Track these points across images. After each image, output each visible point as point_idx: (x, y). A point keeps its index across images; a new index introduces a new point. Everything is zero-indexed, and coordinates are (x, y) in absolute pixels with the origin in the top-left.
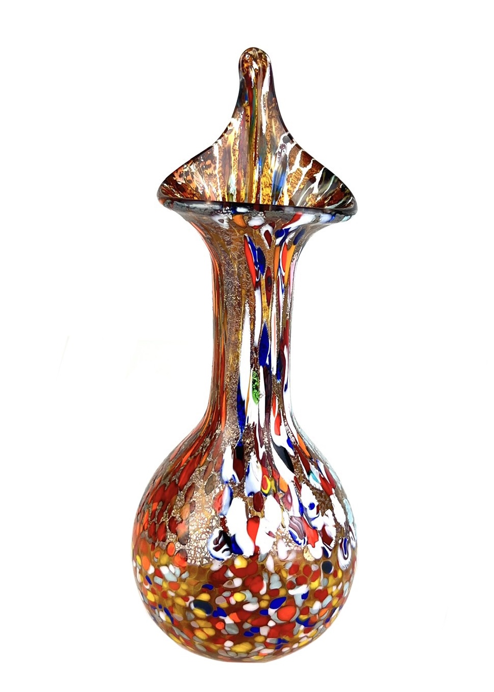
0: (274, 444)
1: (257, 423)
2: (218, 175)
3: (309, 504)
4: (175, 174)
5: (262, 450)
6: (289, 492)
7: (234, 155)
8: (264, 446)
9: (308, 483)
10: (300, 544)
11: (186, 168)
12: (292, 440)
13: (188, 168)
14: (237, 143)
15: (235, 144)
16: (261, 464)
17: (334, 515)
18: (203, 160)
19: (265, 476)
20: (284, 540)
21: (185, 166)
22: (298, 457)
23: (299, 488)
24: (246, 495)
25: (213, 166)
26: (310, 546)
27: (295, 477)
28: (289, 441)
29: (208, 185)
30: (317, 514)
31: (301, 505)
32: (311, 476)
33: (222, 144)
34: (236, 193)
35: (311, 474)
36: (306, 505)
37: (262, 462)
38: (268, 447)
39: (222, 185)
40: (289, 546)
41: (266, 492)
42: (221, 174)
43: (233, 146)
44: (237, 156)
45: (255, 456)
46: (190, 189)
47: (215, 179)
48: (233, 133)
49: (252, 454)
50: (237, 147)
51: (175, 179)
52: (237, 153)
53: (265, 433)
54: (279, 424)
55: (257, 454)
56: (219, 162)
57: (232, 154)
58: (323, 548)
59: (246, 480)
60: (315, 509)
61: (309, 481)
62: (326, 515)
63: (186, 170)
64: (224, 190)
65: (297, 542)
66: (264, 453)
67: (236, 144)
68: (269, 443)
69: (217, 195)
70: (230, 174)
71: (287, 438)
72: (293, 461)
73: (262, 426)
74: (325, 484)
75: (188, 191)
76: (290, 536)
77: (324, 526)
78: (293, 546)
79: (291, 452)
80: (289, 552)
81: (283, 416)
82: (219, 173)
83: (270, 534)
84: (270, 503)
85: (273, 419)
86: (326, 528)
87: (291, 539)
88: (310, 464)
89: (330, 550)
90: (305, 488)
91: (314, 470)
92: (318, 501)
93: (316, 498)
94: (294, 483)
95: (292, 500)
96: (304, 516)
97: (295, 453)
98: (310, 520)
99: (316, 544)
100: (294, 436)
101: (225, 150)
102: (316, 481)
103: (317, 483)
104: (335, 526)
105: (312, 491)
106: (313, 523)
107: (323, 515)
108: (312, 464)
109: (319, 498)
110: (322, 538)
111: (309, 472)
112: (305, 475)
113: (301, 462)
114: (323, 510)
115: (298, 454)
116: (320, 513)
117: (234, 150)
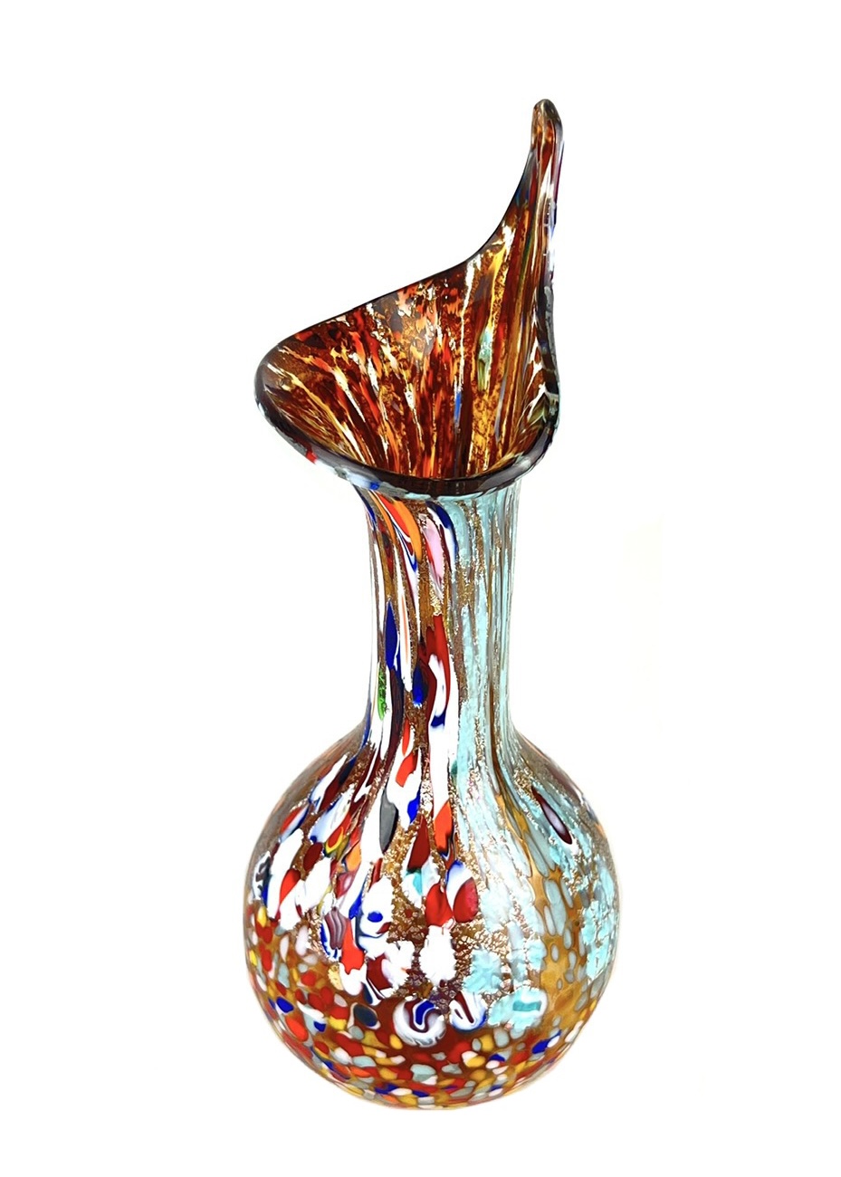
0: (384, 792)
1: (377, 747)
2: (463, 320)
3: (371, 911)
4: (401, 294)
5: (364, 790)
6: (353, 874)
7: (496, 293)
8: (370, 787)
9: (396, 883)
10: (329, 954)
11: (421, 290)
12: (427, 807)
13: (424, 290)
14: (505, 273)
15: (500, 274)
16: (350, 808)
17: (417, 955)
18: (447, 286)
19: (342, 828)
20: (310, 931)
21: (421, 286)
22: (411, 837)
23: (375, 876)
24: (309, 836)
25: (459, 301)
26: (342, 967)
27: (381, 860)
28: (414, 807)
29: (444, 332)
30: (378, 933)
31: (359, 902)
32: (412, 876)
33: (482, 266)
34: (491, 362)
35: (416, 874)
36: (367, 909)
37: (354, 807)
38: (375, 793)
39: (468, 340)
40: (313, 945)
41: (329, 850)
42: (468, 320)
43: (498, 277)
44: (501, 296)
45: (353, 791)
46: (412, 328)
47: (457, 325)
48: (501, 253)
49: (352, 786)
50: (503, 280)
51: (397, 303)
52: (502, 291)
53: (382, 770)
54: (409, 766)
55: (357, 790)
56: (470, 297)
57: (493, 291)
58: (364, 986)
59: (323, 816)
60: (379, 925)
61: (401, 881)
62: (397, 944)
63: (420, 293)
64: (471, 349)
65: (325, 948)
66: (363, 797)
67: (502, 274)
68: (378, 788)
69: (457, 353)
70: (485, 324)
71: (414, 797)
72: (397, 836)
73: (382, 757)
74: (434, 904)
75: (407, 332)
76: (319, 931)
77: (383, 957)
78: (317, 947)
79: (405, 821)
80: (309, 952)
81: (423, 761)
82: (466, 316)
83: (299, 908)
84: (322, 867)
85: (399, 757)
86: (384, 963)
87: (319, 936)
88: (431, 858)
89: (378, 997)
90: (385, 884)
91: (430, 870)
92: (394, 918)
93: (394, 912)
94: (372, 867)
95: (349, 887)
96: (354, 921)
97: (410, 828)
98: (359, 933)
99: (354, 972)
100: (432, 802)
101: (483, 279)
102: (416, 889)
103: (416, 892)
104: (408, 972)
105: (394, 897)
106: (363, 941)
107: (389, 941)
108: (435, 861)
109: (401, 914)
110: (368, 971)
111: (414, 867)
112: (400, 868)
113: (412, 846)
114: (394, 935)
115: (416, 833)
116: (386, 935)
117: (498, 285)
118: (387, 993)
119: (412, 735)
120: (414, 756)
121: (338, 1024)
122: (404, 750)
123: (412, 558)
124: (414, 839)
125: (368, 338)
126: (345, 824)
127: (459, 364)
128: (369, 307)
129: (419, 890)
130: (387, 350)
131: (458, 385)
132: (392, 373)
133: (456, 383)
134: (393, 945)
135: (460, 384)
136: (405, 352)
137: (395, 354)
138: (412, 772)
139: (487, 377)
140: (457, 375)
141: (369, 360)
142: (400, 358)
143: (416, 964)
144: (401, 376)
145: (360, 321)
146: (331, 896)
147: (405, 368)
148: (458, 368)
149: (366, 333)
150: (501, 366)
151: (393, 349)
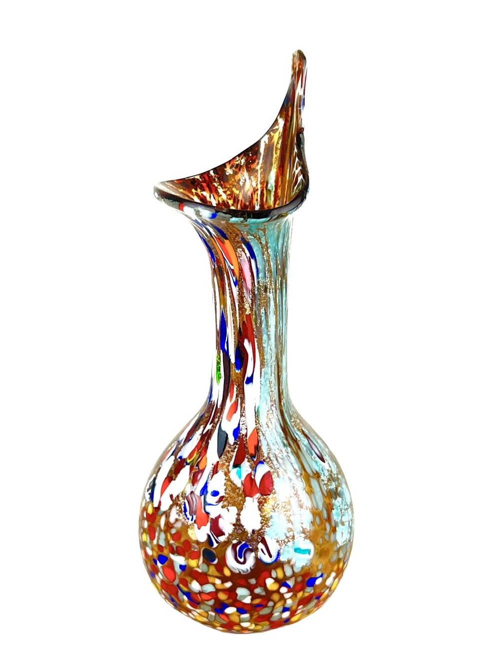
0: (220, 425)
1: (216, 402)
2: (259, 171)
3: (212, 490)
4: (227, 165)
5: (209, 427)
6: (202, 471)
7: (276, 153)
8: (212, 424)
9: (226, 474)
10: (188, 519)
11: (238, 161)
12: (243, 432)
13: (239, 161)
14: (280, 142)
15: (278, 143)
16: (201, 437)
17: (239, 514)
18: (251, 155)
19: (196, 448)
20: (178, 508)
21: (238, 158)
22: (235, 448)
23: (215, 471)
24: (178, 457)
25: (257, 161)
26: (196, 525)
27: (218, 462)
28: (236, 432)
29: (250, 179)
30: (217, 502)
31: (205, 487)
32: (236, 469)
33: (268, 141)
34: (274, 190)
35: (238, 468)
36: (210, 489)
37: (203, 436)
38: (214, 427)
39: (262, 181)
40: (179, 515)
41: (189, 461)
42: (262, 170)
43: (277, 145)
44: (278, 154)
45: (202, 429)
46: (233, 180)
47: (256, 174)
48: (278, 133)
49: (202, 427)
50: (279, 146)
51: (226, 169)
52: (279, 152)
53: (219, 414)
54: (234, 409)
55: (204, 428)
56: (263, 158)
57: (274, 152)
58: (209, 536)
59: (186, 445)
60: (217, 498)
61: (229, 472)
62: (227, 509)
63: (237, 163)
64: (263, 185)
65: (186, 516)
66: (208, 430)
68: (216, 424)
69: (256, 189)
70: (270, 170)
71: (236, 426)
72: (227, 448)
73: (219, 407)
74: (249, 485)
75: (231, 182)
76: (183, 506)
77: (219, 516)
78: (182, 517)
79: (231, 440)
80: (177, 520)
81: (241, 405)
82: (261, 168)
83: (171, 496)
84: (185, 472)
85: (229, 404)
86: (220, 520)
87: (183, 509)
88: (246, 460)
89: (217, 542)
90: (221, 475)
91: (246, 467)
92: (226, 493)
93: (225, 490)
94: (213, 466)
95: (200, 478)
96: (203, 496)
97: (235, 443)
98: (206, 503)
99: (203, 527)
100: (246, 429)
101: (269, 148)
102: (238, 476)
103: (238, 478)
104: (234, 525)
105: (225, 481)
106: (208, 508)
107: (223, 507)
108: (248, 461)
109: (229, 491)
110: (211, 526)
111: (237, 465)
112: (229, 465)
113: (235, 453)
114: (225, 503)
115: (237, 446)
116: (221, 504)
117: (277, 149)
118: (222, 539)
119: (235, 389)
120: (236, 403)
121: (193, 563)
122: (231, 401)
123: (234, 278)
124: (236, 449)
125: (211, 186)
126: (198, 447)
127: (257, 194)
128: (212, 173)
129: (240, 477)
130: (221, 191)
131: (257, 205)
132: (223, 201)
133: (256, 204)
134: (225, 509)
135: (258, 205)
136: (230, 191)
137: (225, 192)
138: (235, 413)
139: (272, 199)
140: (257, 200)
141: (212, 195)
142: (227, 194)
143: (238, 520)
144: (228, 203)
145: (207, 178)
146: (190, 485)
147: (230, 199)
148: (257, 196)
149: (210, 183)
150: (279, 191)
151: (224, 190)
